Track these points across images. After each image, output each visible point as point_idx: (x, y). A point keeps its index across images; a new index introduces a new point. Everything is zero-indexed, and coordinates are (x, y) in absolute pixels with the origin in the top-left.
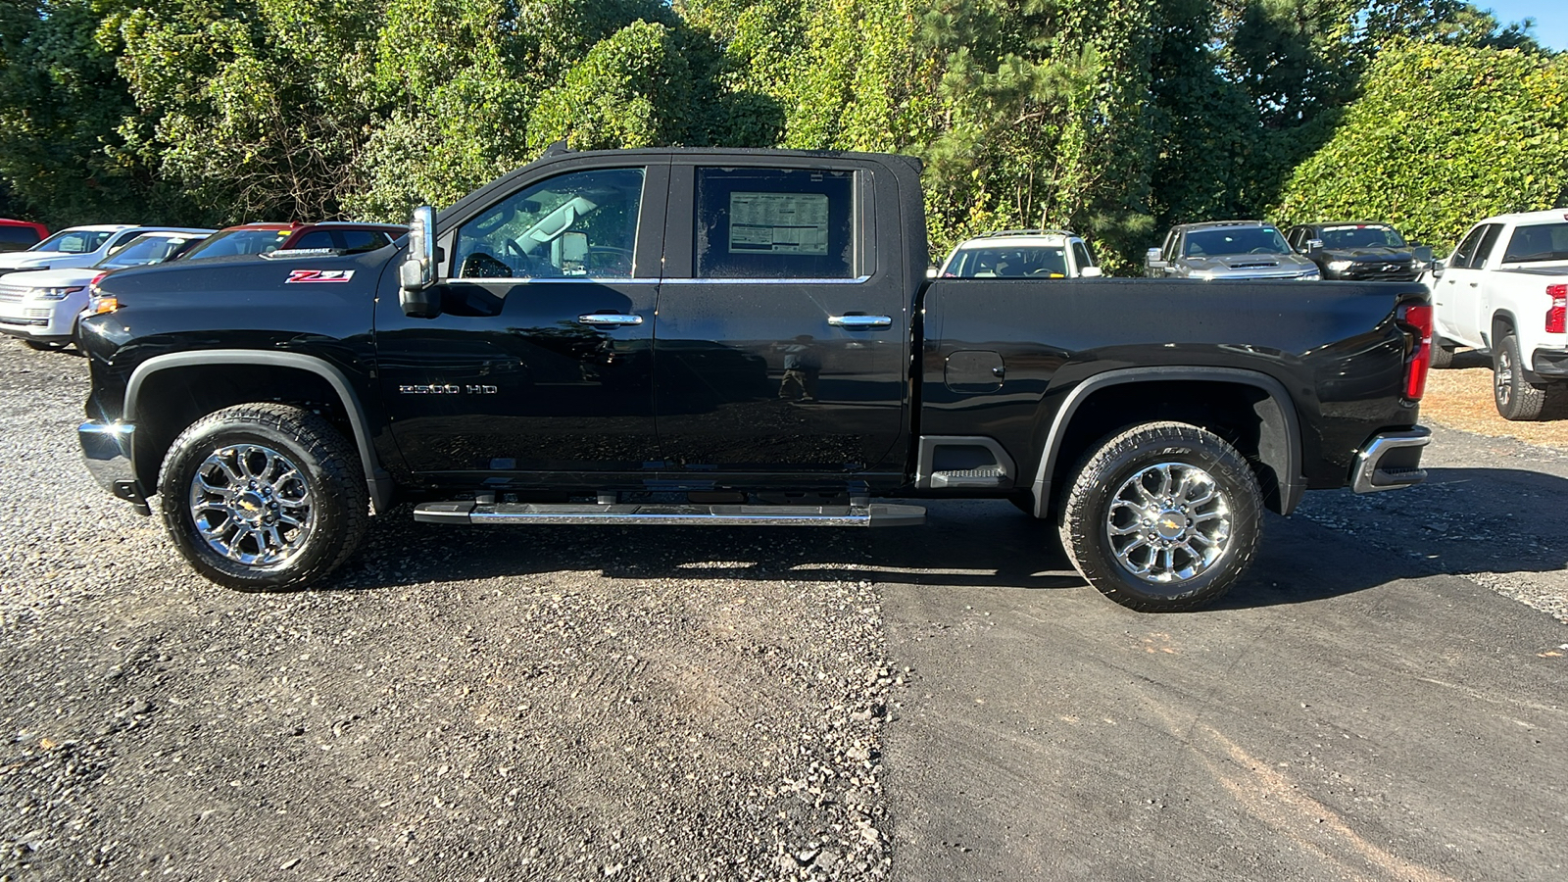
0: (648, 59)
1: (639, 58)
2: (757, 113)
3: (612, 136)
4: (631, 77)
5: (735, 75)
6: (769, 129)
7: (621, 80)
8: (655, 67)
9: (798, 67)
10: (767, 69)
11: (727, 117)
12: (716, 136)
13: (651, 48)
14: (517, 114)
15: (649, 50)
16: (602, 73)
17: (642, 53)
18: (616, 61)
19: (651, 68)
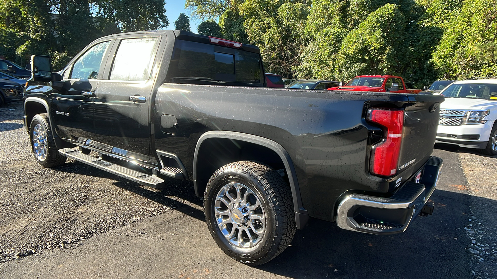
0: (388, 17)
1: (384, 17)
2: (432, 34)
3: (368, 44)
4: (380, 24)
5: (427, 20)
6: (436, 39)
7: (376, 25)
8: (390, 20)
9: (455, 15)
10: (441, 17)
11: (419, 36)
12: (413, 43)
13: (389, 13)
14: (340, 39)
15: (388, 14)
16: (370, 23)
17: (386, 15)
18: (375, 19)
19: (388, 20)
